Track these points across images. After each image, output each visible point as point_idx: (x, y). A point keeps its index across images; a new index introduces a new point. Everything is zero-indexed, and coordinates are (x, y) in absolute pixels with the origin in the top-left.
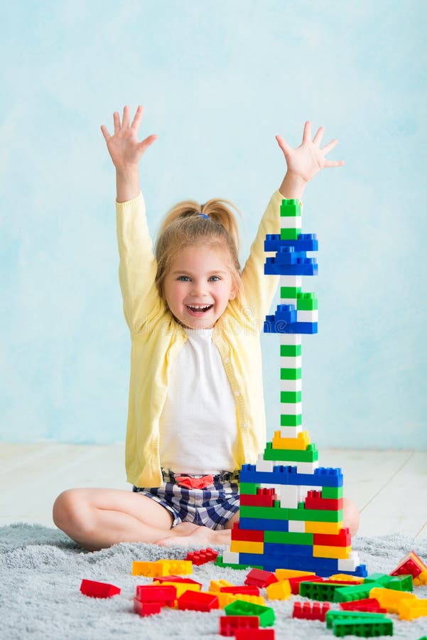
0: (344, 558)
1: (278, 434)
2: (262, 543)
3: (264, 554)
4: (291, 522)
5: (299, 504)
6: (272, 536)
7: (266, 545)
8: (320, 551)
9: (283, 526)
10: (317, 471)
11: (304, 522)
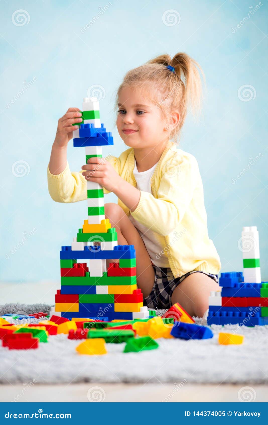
0: (137, 311)
1: (86, 222)
2: (78, 304)
3: (79, 312)
4: (98, 287)
5: (103, 273)
6: (84, 298)
7: (80, 305)
8: (120, 307)
9: (92, 290)
10: (115, 247)
11: (107, 286)
